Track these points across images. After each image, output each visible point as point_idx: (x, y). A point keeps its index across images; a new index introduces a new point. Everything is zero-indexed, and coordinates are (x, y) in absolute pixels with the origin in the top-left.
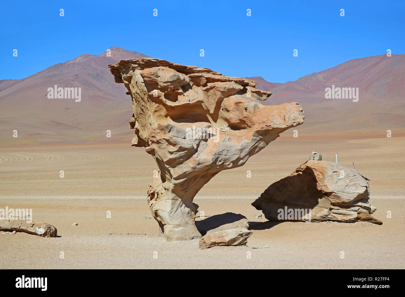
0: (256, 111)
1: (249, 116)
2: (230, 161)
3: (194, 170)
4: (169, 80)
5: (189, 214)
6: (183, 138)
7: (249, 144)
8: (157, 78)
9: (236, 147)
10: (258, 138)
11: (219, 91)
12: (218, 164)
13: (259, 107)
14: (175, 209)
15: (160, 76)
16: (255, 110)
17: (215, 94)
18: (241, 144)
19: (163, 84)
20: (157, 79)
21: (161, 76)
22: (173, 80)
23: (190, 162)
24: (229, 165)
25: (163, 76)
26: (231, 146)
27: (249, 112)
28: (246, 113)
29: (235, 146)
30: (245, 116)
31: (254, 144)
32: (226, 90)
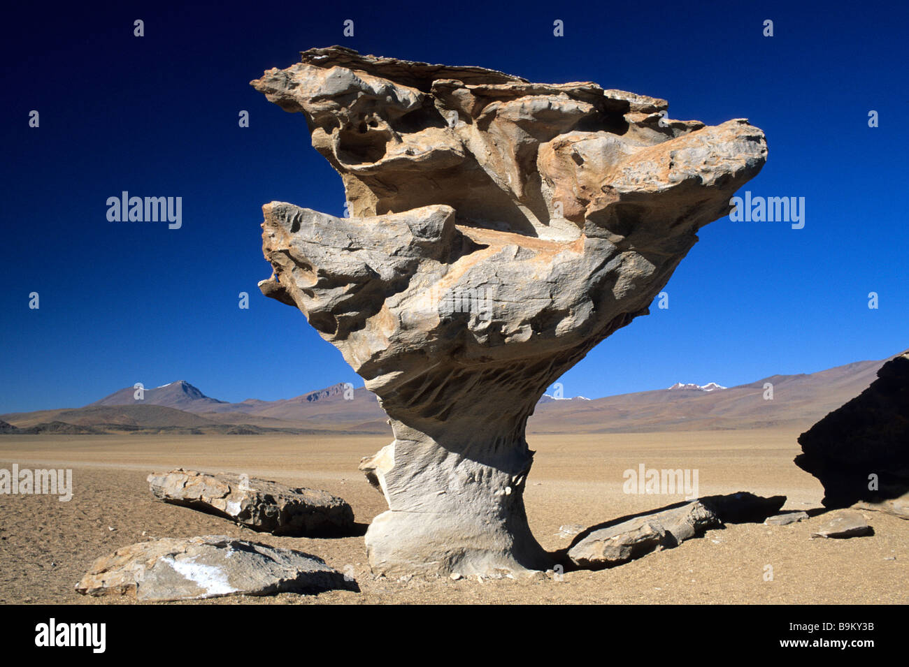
0: (613, 165)
1: (590, 182)
2: (519, 321)
3: (398, 346)
4: (324, 92)
5: (474, 485)
6: (345, 249)
7: (581, 265)
8: (293, 88)
9: (533, 275)
10: (609, 246)
11: (509, 121)
12: (476, 329)
13: (623, 153)
14: (413, 466)
15: (297, 84)
16: (611, 161)
17: (505, 134)
18: (550, 266)
19: (313, 105)
20: (292, 91)
21: (302, 82)
22: (337, 91)
23: (384, 322)
24: (520, 331)
25: (306, 84)
26: (517, 273)
27: (589, 170)
28: (582, 174)
29: (530, 272)
30: (582, 183)
31: (597, 264)
32: (528, 117)
